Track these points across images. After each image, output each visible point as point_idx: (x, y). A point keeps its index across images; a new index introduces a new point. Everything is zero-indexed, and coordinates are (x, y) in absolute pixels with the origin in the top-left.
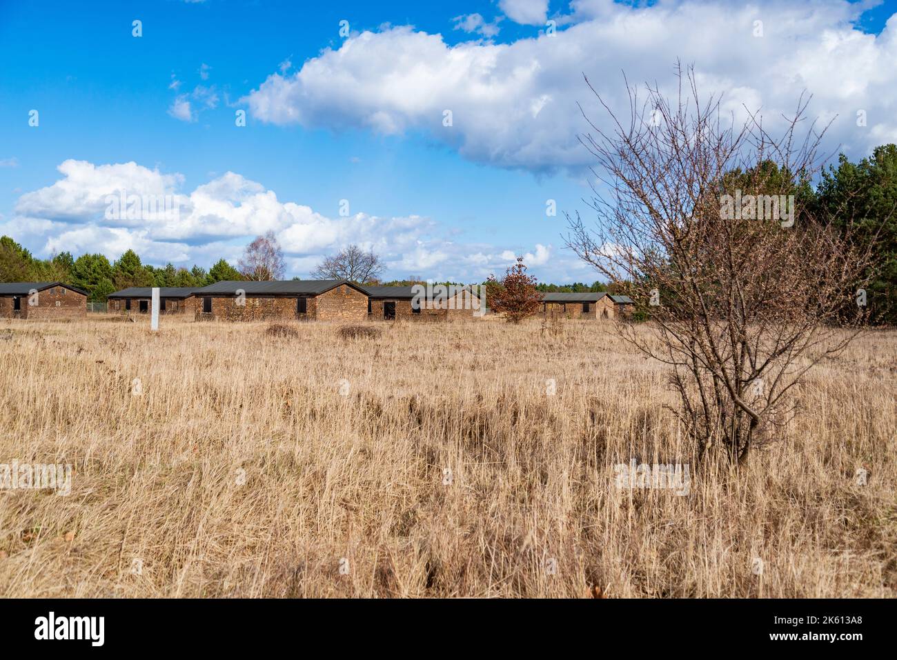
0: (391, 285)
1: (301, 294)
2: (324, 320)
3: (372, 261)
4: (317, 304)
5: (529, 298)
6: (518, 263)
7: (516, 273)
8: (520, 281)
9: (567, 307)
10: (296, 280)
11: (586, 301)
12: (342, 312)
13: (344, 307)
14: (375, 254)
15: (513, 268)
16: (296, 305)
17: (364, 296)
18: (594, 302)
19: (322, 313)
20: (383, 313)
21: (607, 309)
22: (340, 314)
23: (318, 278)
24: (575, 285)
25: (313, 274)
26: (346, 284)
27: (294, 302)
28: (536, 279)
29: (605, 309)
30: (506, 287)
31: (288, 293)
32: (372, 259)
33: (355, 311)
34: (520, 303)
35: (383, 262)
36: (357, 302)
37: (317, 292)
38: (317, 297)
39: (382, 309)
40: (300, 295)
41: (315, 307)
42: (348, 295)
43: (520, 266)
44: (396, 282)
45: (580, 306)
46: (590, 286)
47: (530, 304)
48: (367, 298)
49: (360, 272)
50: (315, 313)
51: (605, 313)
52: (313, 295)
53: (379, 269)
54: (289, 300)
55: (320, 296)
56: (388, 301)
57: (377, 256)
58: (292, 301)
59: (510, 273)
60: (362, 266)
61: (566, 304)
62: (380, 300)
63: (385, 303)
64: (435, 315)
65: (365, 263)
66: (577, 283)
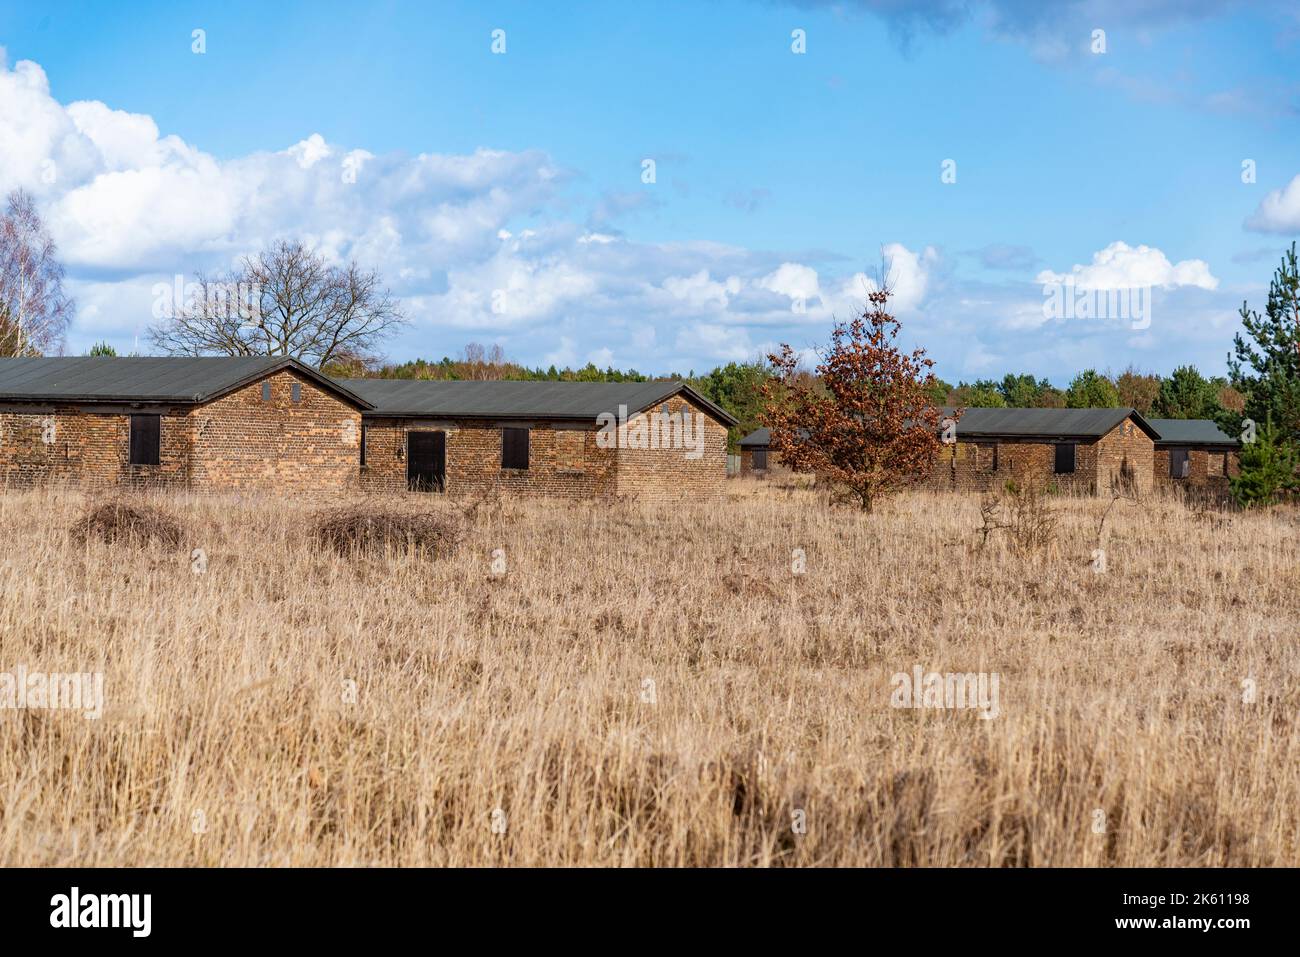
0: (407, 373)
1: (143, 403)
2: (217, 490)
3: (351, 293)
4: (195, 437)
5: (907, 425)
6: (871, 309)
7: (865, 342)
8: (878, 368)
9: (1003, 456)
10: (103, 355)
11: (1067, 437)
12: (275, 463)
13: (283, 448)
14: (363, 273)
15: (856, 325)
16: (125, 437)
17: (349, 410)
18: (1093, 439)
19: (211, 467)
20: (403, 467)
21: (1133, 463)
22: (270, 471)
23: (176, 348)
24: (1009, 382)
25: (159, 337)
26: (290, 369)
27: (117, 429)
28: (929, 363)
29: (1124, 463)
30: (830, 386)
31: (99, 398)
32: (354, 288)
33: (319, 460)
34: (875, 439)
35: (391, 300)
36: (325, 431)
37: (197, 395)
38: (196, 412)
39: (399, 453)
40: (142, 406)
41: (190, 446)
42: (295, 405)
43: (878, 319)
44: (421, 364)
45: (1045, 452)
46: (1064, 386)
47: (911, 445)
48: (357, 416)
49: (313, 331)
50: (190, 467)
51: (1127, 473)
52: (183, 406)
53: (377, 322)
54: (103, 422)
55: (206, 409)
56: (422, 429)
57: (371, 280)
58: (113, 424)
59: (846, 342)
60: (320, 312)
61: (1000, 446)
62: (394, 425)
63: (410, 434)
64: (578, 476)
65: (330, 302)
66: (1017, 376)
